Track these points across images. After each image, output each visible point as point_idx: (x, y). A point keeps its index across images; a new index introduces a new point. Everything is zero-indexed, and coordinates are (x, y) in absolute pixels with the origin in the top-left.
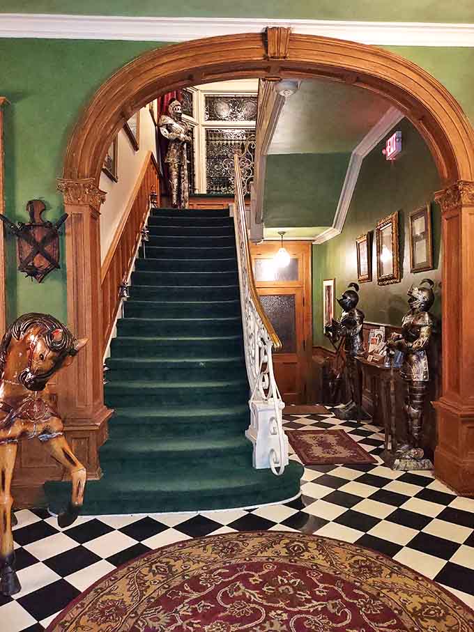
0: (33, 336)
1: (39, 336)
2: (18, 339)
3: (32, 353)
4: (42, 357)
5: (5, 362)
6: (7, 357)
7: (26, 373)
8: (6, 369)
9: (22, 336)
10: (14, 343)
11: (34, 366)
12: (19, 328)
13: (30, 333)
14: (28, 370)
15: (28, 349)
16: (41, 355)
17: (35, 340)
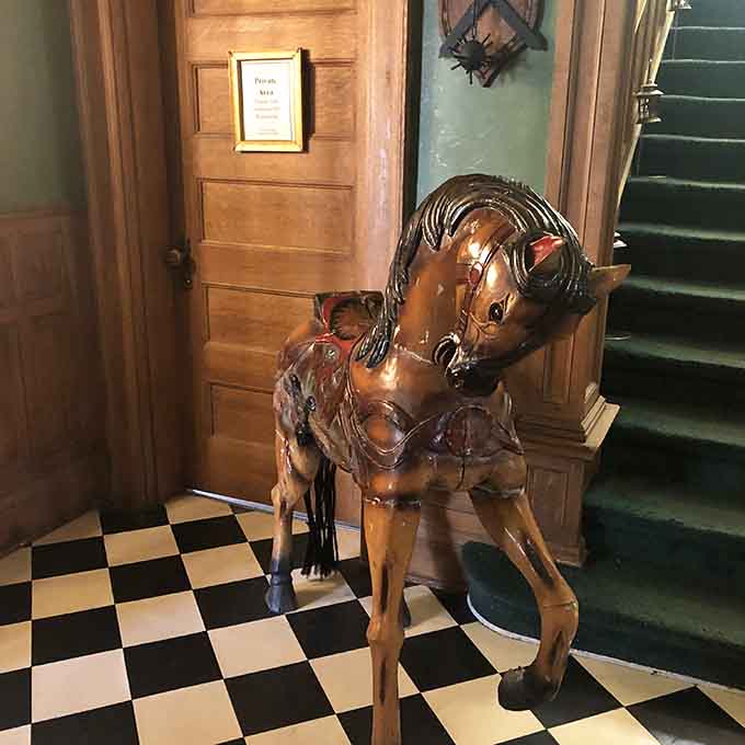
0: (477, 245)
1: (494, 251)
2: (437, 248)
3: (470, 297)
4: (495, 312)
5: (403, 302)
6: (408, 289)
7: (452, 347)
8: (405, 320)
9: (447, 240)
10: (426, 254)
11: (474, 332)
12: (442, 217)
13: (468, 234)
14: (456, 339)
15: (461, 282)
16: (495, 306)
17: (482, 260)
